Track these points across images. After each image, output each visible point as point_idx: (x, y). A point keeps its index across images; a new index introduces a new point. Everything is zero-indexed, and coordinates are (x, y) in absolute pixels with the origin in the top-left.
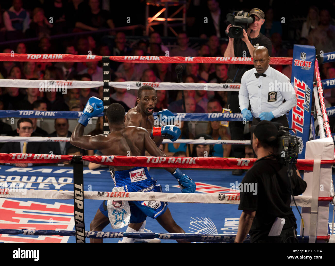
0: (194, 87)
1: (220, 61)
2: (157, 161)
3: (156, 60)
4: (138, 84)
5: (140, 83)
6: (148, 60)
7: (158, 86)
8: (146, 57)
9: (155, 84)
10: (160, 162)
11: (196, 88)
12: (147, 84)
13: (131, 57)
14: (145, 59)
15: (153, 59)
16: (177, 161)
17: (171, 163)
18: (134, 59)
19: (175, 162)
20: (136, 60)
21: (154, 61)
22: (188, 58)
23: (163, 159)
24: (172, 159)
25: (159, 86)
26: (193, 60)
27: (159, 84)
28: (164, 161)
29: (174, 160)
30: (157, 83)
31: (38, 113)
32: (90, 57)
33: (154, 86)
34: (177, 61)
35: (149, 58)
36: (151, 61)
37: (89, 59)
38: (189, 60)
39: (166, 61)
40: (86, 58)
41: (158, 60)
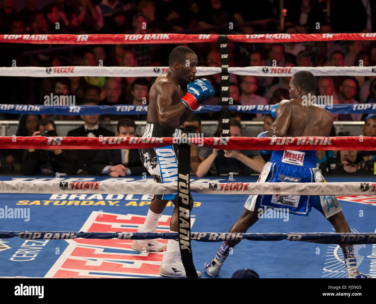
0: (334, 71)
1: (367, 37)
3: (286, 38)
4: (265, 70)
5: (268, 68)
6: (276, 38)
7: (289, 72)
8: (273, 35)
9: (286, 70)
11: (338, 73)
12: (277, 69)
13: (254, 36)
14: (272, 37)
15: (283, 37)
18: (259, 38)
20: (261, 38)
21: (284, 39)
22: (326, 35)
25: (291, 71)
26: (333, 36)
30: (288, 68)
31: (139, 108)
32: (203, 36)
33: (285, 71)
34: (312, 39)
35: (278, 36)
36: (279, 39)
37: (202, 38)
38: (327, 37)
39: (299, 39)
40: (198, 37)
41: (288, 39)
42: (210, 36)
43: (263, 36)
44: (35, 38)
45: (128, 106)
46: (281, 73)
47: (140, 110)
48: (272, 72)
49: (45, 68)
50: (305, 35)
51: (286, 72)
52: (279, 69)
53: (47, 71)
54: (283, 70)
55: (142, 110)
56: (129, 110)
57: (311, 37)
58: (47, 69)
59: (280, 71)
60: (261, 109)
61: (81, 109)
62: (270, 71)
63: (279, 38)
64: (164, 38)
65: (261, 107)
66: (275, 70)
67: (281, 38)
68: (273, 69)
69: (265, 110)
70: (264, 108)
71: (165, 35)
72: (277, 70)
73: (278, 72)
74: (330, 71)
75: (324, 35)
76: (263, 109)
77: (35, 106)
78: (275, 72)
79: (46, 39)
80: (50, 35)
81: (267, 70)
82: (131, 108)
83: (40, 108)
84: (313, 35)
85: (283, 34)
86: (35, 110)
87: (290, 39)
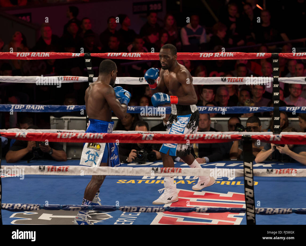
13: (299, 54)
20: (304, 56)
31: (211, 109)
32: (260, 54)
37: (259, 56)
40: (256, 55)
42: (265, 54)
43: (305, 54)
44: (131, 55)
45: (202, 107)
47: (211, 110)
49: (138, 78)
53: (140, 80)
55: (212, 110)
56: (203, 110)
58: (140, 78)
61: (166, 109)
64: (230, 56)
65: (304, 108)
71: (231, 53)
77: (131, 107)
79: (140, 56)
80: (142, 53)
82: (204, 108)
83: (134, 108)
86: (131, 110)
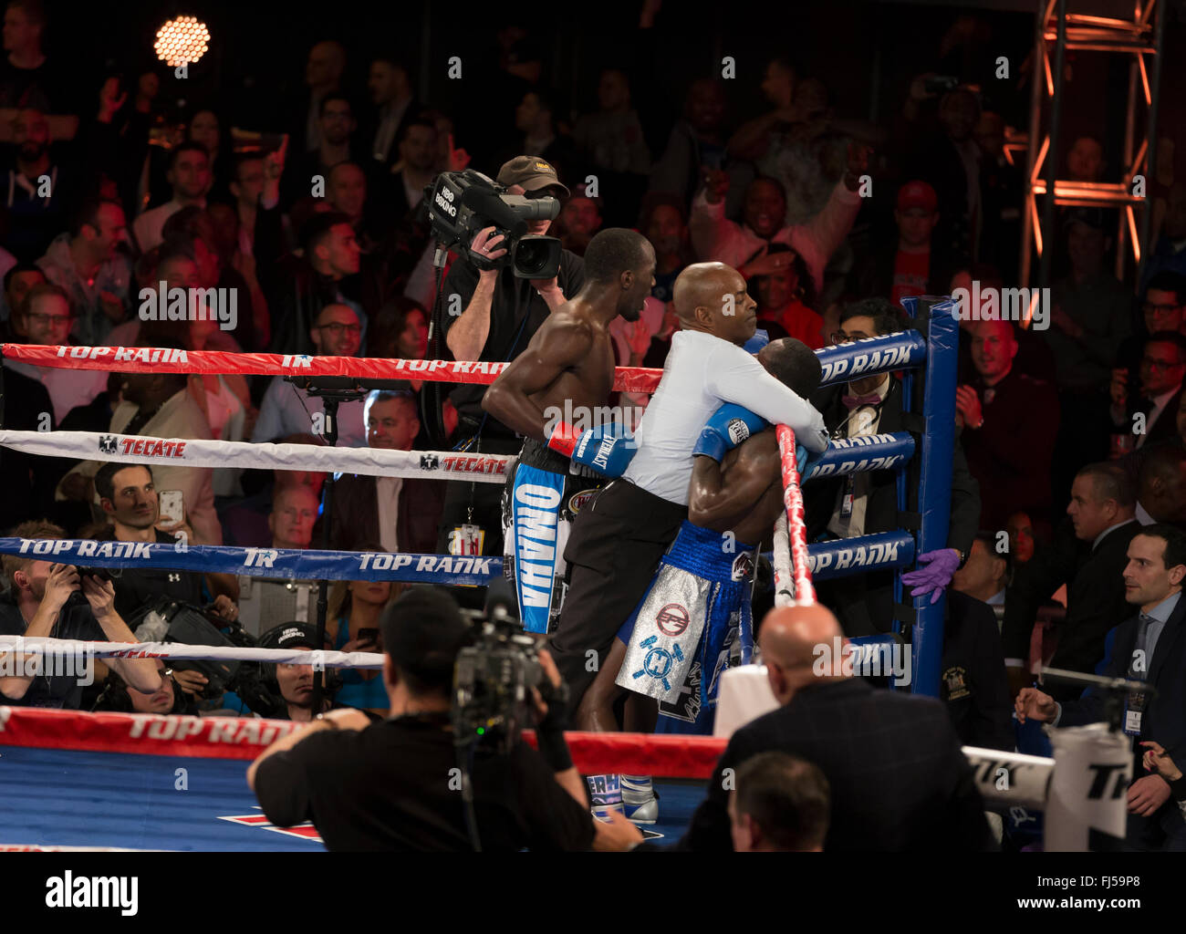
0: (311, 457)
1: (413, 372)
2: (168, 733)
3: (174, 360)
4: (108, 442)
5: (115, 439)
6: (146, 359)
7: (178, 453)
8: (136, 351)
9: (170, 446)
10: (181, 736)
11: (322, 463)
13: (81, 350)
14: (132, 356)
15: (165, 359)
16: (242, 734)
17: (220, 743)
18: (93, 356)
19: (234, 737)
21: (168, 364)
23: (191, 725)
24: (225, 728)
25: (185, 450)
26: (312, 363)
27: (184, 444)
28: (195, 731)
29: (231, 731)
33: (164, 450)
34: (251, 368)
35: (151, 355)
36: (155, 364)
38: (296, 364)
39: (214, 367)
41: (181, 364)
43: (106, 350)
46: (153, 454)
48: (127, 451)
50: (231, 356)
51: (168, 454)
52: (148, 443)
54: (160, 445)
57: (249, 362)
59: (150, 449)
60: (90, 552)
62: (121, 448)
63: (154, 360)
65: (89, 546)
66: (137, 446)
67: (160, 360)
68: (129, 443)
69: (102, 554)
70: (98, 549)
72: (143, 446)
73: (146, 453)
74: (296, 457)
75: (287, 359)
76: (95, 552)
78: (136, 452)
81: (114, 445)
84: (253, 356)
85: (168, 351)
87: (186, 364)
